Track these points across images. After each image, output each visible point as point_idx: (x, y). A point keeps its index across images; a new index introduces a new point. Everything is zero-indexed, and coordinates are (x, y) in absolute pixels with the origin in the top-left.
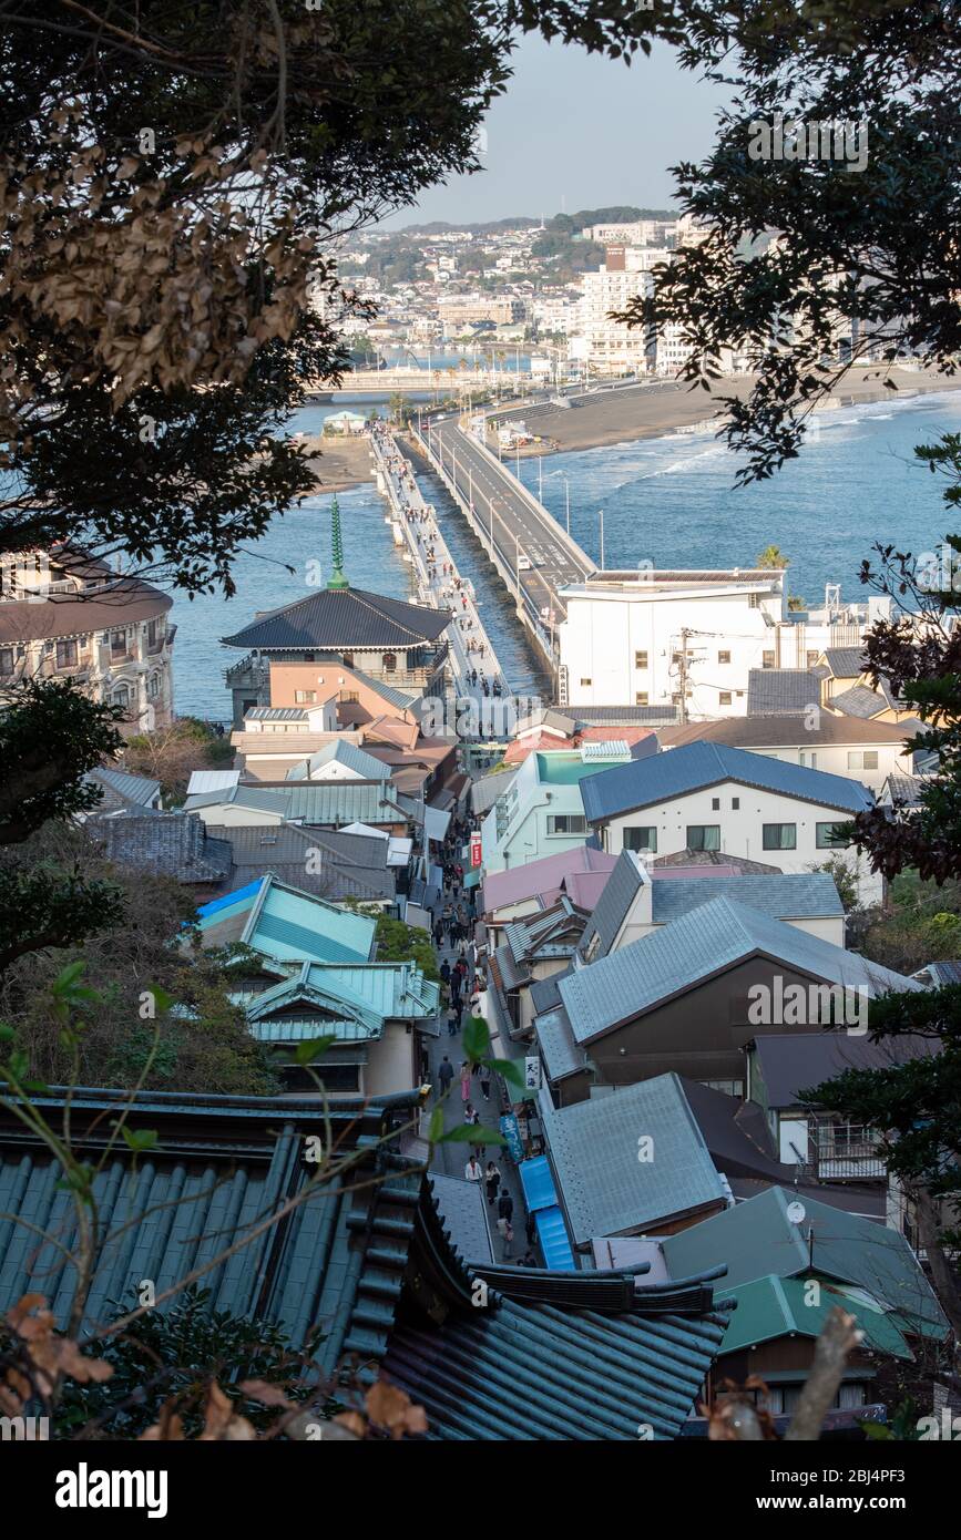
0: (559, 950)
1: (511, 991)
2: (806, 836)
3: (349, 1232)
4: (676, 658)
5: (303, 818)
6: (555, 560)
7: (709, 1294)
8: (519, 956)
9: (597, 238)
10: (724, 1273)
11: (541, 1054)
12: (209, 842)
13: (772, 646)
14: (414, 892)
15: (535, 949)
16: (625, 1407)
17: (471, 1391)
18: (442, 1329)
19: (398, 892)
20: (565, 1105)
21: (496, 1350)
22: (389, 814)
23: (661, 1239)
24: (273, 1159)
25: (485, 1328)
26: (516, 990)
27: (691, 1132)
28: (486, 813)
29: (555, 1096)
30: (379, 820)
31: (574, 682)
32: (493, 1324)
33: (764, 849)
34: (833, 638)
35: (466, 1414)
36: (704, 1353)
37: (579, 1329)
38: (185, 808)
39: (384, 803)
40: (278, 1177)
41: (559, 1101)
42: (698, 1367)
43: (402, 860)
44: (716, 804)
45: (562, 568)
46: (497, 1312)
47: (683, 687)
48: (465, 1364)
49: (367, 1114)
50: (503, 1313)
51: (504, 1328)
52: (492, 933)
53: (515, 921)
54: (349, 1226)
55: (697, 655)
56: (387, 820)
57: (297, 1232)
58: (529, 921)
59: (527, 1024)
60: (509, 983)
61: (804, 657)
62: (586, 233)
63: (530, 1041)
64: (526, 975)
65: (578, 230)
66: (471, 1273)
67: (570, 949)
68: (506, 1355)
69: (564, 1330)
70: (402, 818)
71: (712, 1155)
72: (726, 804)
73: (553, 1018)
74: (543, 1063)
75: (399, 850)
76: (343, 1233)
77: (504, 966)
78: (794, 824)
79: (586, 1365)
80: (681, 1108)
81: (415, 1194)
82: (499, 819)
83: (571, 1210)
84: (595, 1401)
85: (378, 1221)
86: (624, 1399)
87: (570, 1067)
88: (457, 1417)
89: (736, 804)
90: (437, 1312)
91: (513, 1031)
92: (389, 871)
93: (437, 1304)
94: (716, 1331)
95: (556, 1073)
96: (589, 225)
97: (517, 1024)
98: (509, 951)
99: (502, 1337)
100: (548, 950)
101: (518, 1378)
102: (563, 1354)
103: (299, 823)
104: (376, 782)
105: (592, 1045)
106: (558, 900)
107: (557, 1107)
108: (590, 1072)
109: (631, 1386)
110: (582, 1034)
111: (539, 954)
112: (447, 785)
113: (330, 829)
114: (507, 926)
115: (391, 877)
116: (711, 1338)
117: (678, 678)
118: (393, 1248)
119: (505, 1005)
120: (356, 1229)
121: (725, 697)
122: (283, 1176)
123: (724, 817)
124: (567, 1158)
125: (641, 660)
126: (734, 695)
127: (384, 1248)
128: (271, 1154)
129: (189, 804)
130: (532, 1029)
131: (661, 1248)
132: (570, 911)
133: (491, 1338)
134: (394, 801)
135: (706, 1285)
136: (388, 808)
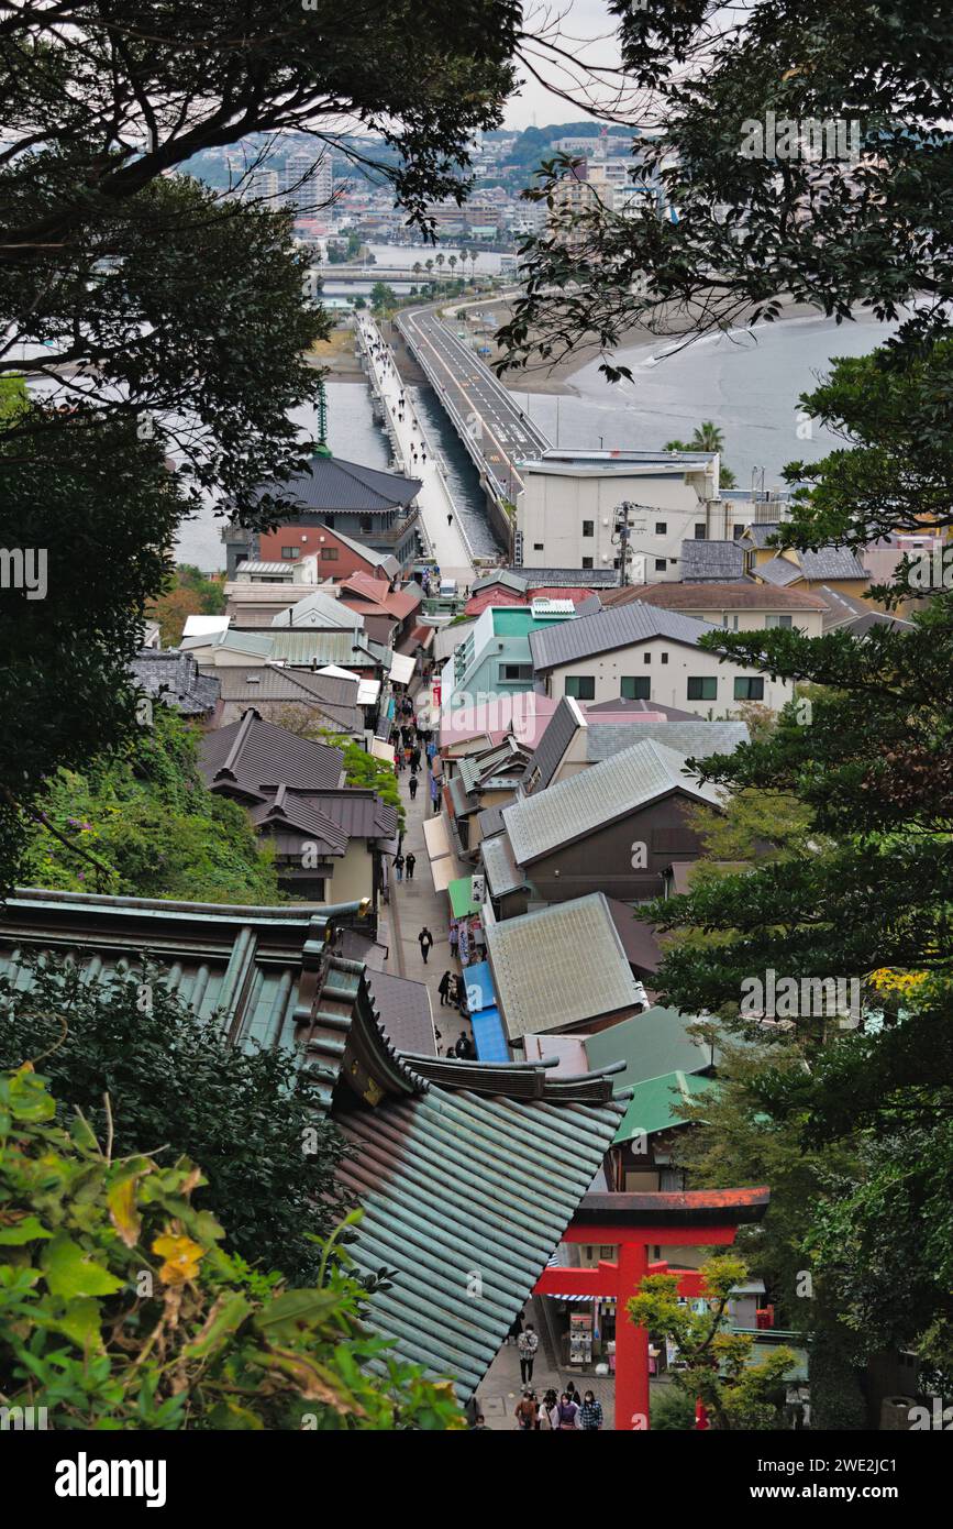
0: (504, 783)
1: (461, 817)
2: (726, 689)
3: (295, 1023)
4: (618, 528)
5: (285, 660)
6: (516, 438)
7: (610, 1086)
8: (469, 787)
9: (563, 149)
10: (624, 1069)
11: (485, 874)
12: (200, 679)
13: (702, 520)
14: (380, 728)
15: (484, 780)
16: (532, 1181)
17: (399, 1165)
18: (376, 1110)
19: (366, 728)
20: (505, 918)
21: (423, 1129)
22: (358, 659)
23: (583, 1037)
24: (231, 958)
25: (413, 1110)
26: (466, 817)
27: (614, 946)
28: (446, 660)
29: (496, 910)
30: (352, 664)
31: (528, 546)
32: (420, 1107)
33: (689, 698)
34: (757, 515)
35: (393, 1183)
36: (604, 1137)
37: (495, 1114)
38: (181, 647)
39: (356, 649)
40: (235, 974)
41: (500, 916)
42: (597, 1149)
43: (372, 700)
44: (647, 658)
45: (522, 444)
46: (425, 1097)
47: (623, 554)
48: (395, 1141)
49: (313, 922)
50: (430, 1097)
51: (430, 1110)
52: (447, 766)
53: (467, 756)
54: (295, 1018)
55: (637, 525)
56: (358, 664)
57: (250, 1022)
58: (480, 756)
59: (473, 847)
60: (460, 811)
61: (731, 530)
62: (554, 145)
63: (477, 862)
64: (474, 803)
65: (547, 143)
66: (402, 1062)
67: (514, 783)
68: (431, 1134)
69: (482, 1113)
70: (372, 663)
71: (632, 965)
72: (656, 658)
73: (497, 841)
74: (486, 880)
75: (368, 691)
76: (289, 1024)
77: (456, 796)
78: (715, 678)
79: (500, 1144)
80: (605, 925)
81: (353, 992)
82: (457, 665)
83: (507, 1010)
84: (506, 1175)
85: (320, 1015)
86: (532, 1174)
87: (510, 886)
88: (386, 1186)
89: (665, 658)
90: (372, 1096)
91: (462, 852)
92: (359, 710)
93: (372, 1087)
94: (616, 1118)
95: (498, 890)
96: (557, 138)
97: (466, 846)
98: (461, 783)
99: (428, 1118)
100: (495, 783)
101: (440, 1154)
102: (481, 1134)
103: (281, 664)
104: (351, 630)
105: (529, 867)
106: (506, 739)
107: (498, 920)
108: (528, 890)
109: (538, 1163)
110: (522, 856)
111: (486, 785)
112: (412, 635)
113: (309, 670)
114: (459, 761)
115: (361, 716)
116: (610, 1124)
117: (619, 546)
118: (333, 1039)
119: (456, 830)
120: (302, 1022)
121: (661, 565)
122: (239, 974)
123: (654, 671)
124: (505, 965)
125: (588, 529)
126: (668, 562)
127: (325, 1038)
128: (230, 954)
129: (185, 644)
130: (478, 852)
131: (583, 1044)
132: (516, 749)
133: (418, 1118)
134: (365, 648)
135: (608, 1078)
136: (360, 653)
